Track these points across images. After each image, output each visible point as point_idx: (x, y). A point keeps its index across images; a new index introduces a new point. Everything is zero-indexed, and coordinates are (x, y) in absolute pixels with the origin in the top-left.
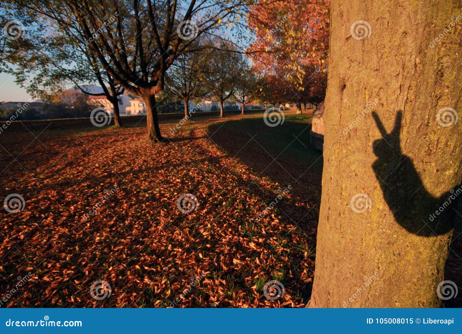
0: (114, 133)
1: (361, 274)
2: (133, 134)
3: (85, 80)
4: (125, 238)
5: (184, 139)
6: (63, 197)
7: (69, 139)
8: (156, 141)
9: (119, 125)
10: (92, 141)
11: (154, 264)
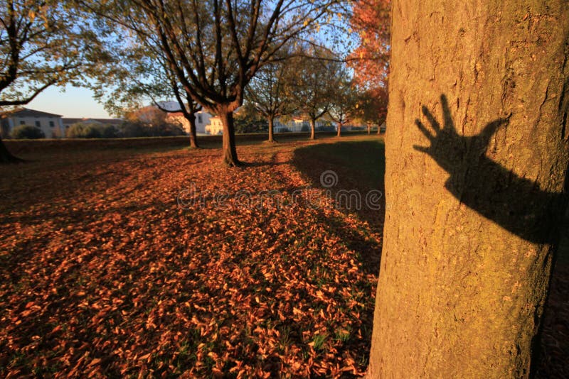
0: (189, 154)
1: (417, 340)
2: (208, 157)
3: (162, 96)
4: (180, 272)
5: (264, 163)
6: (127, 221)
7: (142, 160)
8: (232, 165)
9: (194, 146)
10: (165, 163)
11: (205, 303)
